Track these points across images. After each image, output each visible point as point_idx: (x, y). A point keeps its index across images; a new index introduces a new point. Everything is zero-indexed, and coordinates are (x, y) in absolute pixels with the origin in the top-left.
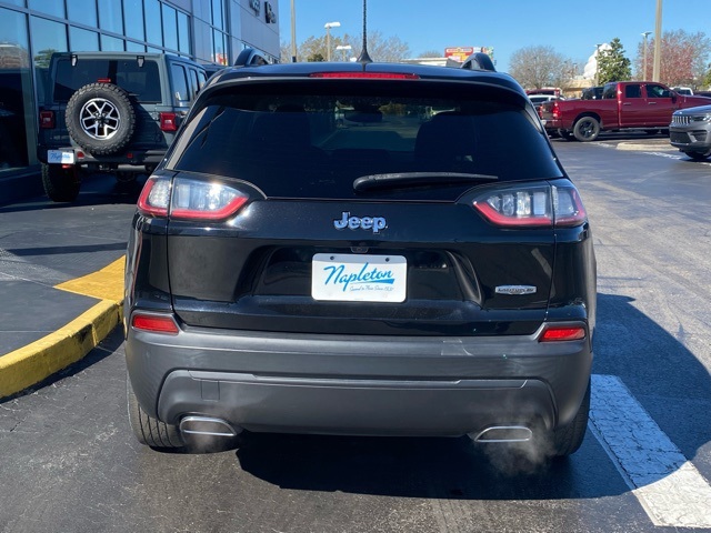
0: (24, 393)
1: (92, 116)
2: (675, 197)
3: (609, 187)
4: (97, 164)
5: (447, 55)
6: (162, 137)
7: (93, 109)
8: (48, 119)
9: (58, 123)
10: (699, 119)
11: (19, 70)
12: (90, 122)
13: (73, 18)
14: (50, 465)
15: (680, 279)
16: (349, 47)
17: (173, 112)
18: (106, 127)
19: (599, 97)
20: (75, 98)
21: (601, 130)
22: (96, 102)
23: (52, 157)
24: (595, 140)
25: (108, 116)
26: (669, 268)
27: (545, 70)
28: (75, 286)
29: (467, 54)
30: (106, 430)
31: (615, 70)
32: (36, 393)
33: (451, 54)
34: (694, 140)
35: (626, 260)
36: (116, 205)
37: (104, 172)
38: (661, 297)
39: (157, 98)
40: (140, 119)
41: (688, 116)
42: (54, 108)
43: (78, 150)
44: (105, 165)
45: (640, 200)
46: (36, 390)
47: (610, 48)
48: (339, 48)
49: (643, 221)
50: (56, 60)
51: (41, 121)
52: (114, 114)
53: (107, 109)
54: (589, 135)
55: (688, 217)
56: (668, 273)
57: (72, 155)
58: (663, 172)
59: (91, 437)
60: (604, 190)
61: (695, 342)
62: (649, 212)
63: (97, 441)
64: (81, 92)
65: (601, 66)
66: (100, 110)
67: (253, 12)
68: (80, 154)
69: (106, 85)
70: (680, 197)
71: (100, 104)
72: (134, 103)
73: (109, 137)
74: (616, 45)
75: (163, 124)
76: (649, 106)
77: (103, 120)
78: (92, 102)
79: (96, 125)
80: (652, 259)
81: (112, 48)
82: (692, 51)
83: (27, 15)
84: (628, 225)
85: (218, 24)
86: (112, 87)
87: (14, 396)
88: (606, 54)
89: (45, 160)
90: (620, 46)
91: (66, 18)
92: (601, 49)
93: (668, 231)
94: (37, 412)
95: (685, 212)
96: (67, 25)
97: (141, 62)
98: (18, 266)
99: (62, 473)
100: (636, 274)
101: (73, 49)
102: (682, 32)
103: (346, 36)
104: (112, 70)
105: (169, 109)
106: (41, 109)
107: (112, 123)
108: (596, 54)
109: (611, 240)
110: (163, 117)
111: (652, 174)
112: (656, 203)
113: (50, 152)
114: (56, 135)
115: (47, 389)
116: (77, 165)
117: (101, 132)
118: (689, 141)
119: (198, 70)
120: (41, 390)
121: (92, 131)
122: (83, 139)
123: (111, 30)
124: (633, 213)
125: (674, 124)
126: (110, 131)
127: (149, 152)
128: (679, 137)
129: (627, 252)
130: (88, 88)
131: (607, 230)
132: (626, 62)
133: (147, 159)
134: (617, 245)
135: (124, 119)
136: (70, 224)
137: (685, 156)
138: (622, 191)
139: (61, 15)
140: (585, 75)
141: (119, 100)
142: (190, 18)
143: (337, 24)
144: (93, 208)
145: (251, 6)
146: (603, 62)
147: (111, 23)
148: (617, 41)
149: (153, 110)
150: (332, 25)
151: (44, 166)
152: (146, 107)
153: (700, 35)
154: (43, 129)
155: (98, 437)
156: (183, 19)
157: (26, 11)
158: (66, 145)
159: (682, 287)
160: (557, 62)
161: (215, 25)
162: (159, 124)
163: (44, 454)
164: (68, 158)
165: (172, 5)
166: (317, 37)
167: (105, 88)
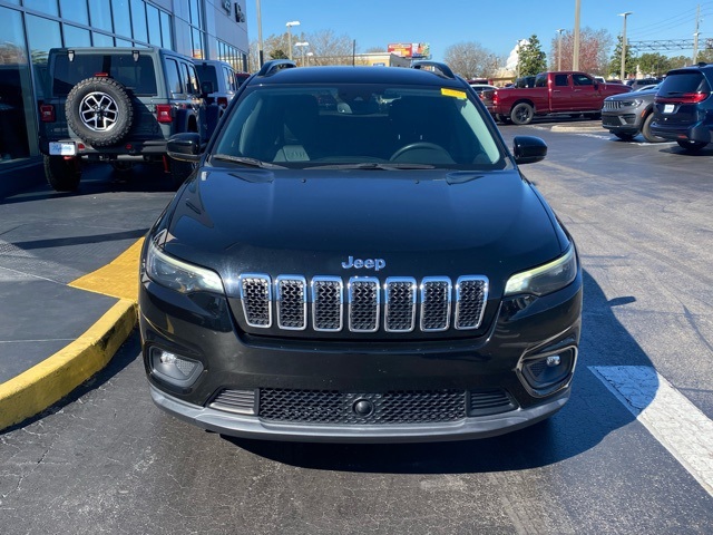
0: (49, 412)
1: (91, 109)
2: (620, 175)
3: (559, 167)
4: (97, 155)
5: (390, 50)
6: (158, 128)
7: (91, 102)
8: (48, 113)
9: (58, 117)
10: (629, 104)
11: (17, 65)
12: (89, 115)
13: (66, 16)
14: (87, 508)
15: (659, 256)
16: (306, 44)
17: (169, 104)
18: (105, 119)
19: (531, 86)
20: (74, 92)
21: (534, 114)
22: (95, 96)
23: (53, 149)
24: (530, 123)
25: (107, 109)
26: (645, 245)
27: (474, 63)
28: (88, 282)
29: (407, 49)
30: (143, 458)
31: (534, 62)
32: (61, 412)
33: (393, 50)
34: (624, 123)
35: (602, 237)
36: (117, 193)
37: (104, 162)
38: (651, 275)
39: (152, 91)
40: (137, 111)
41: (619, 102)
42: (53, 102)
43: (79, 141)
44: (105, 155)
45: (591, 178)
46: (61, 407)
47: (528, 43)
48: (298, 44)
49: (601, 198)
50: (54, 55)
51: (41, 115)
52: (113, 107)
53: (105, 102)
54: (524, 119)
55: (640, 193)
56: (646, 250)
57: (72, 146)
58: (600, 152)
59: (128, 467)
60: (555, 169)
61: (706, 324)
62: (604, 190)
63: (136, 473)
64: (80, 87)
65: (521, 59)
66: (99, 104)
67: (225, 12)
68: (81, 146)
69: (104, 80)
70: (625, 175)
71: (98, 97)
72: (131, 96)
73: (109, 129)
74: (534, 40)
75: (159, 115)
76: (576, 93)
77: (101, 113)
78: (91, 96)
79: (95, 118)
80: (625, 235)
81: (103, 44)
82: (597, 44)
83: (23, 13)
84: (588, 202)
85: (195, 23)
86: (110, 81)
87: (38, 416)
88: (525, 49)
89: (47, 152)
90: (537, 42)
91: (60, 16)
92: (522, 44)
93: (627, 206)
94: (64, 435)
95: (636, 189)
96: (61, 23)
97: (136, 57)
98: (28, 262)
99: (102, 519)
100: (617, 252)
101: (67, 46)
102: (588, 29)
103: (303, 34)
104: (106, 64)
105: (164, 102)
106: (40, 103)
107: (111, 116)
108: (517, 48)
109: (581, 218)
110: (159, 109)
111: (591, 154)
112: (607, 181)
113: (51, 144)
114: (55, 127)
115: (73, 406)
116: (78, 156)
117: (100, 124)
118: (620, 124)
119: (189, 64)
120: (66, 408)
121: (92, 123)
122: (83, 131)
123: (101, 28)
124: (590, 191)
125: (605, 109)
126: (109, 123)
127: (146, 143)
128: (611, 120)
129: (600, 229)
130: (86, 83)
131: (572, 207)
132: (542, 55)
133: (145, 150)
134: (587, 223)
135: (122, 111)
136: (76, 214)
137: (614, 136)
138: (572, 170)
139: (54, 13)
140: (508, 66)
141: (117, 94)
142: (171, 17)
143: (297, 23)
144: (95, 197)
145: (223, 7)
146: (523, 55)
147: (101, 22)
148: (534, 37)
149: (149, 102)
150: (292, 24)
151: (46, 157)
152: (143, 100)
153: (604, 31)
154: (43, 121)
155: (136, 467)
156: (165, 18)
157: (21, 9)
158: (65, 137)
159: (666, 265)
160: (484, 56)
161: (193, 24)
162: (155, 115)
163: (79, 493)
164: (68, 150)
165: (155, 5)
166: (277, 35)
167: (102, 82)
